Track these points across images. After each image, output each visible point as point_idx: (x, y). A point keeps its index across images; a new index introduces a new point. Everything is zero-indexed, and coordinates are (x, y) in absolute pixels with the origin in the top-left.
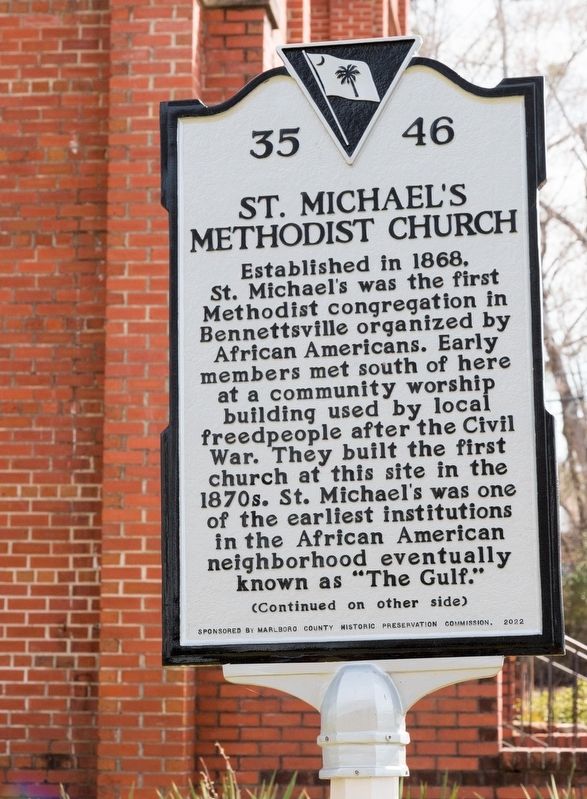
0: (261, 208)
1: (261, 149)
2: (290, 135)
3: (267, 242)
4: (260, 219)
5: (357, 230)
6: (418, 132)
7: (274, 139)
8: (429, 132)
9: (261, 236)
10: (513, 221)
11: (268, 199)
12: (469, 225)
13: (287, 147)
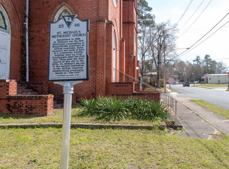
0: (59, 33)
1: (59, 27)
2: (62, 25)
3: (60, 37)
4: (59, 34)
5: (69, 36)
6: (76, 25)
7: (61, 26)
8: (77, 25)
9: (59, 36)
10: (85, 35)
11: (60, 32)
12: (81, 35)
13: (62, 27)
